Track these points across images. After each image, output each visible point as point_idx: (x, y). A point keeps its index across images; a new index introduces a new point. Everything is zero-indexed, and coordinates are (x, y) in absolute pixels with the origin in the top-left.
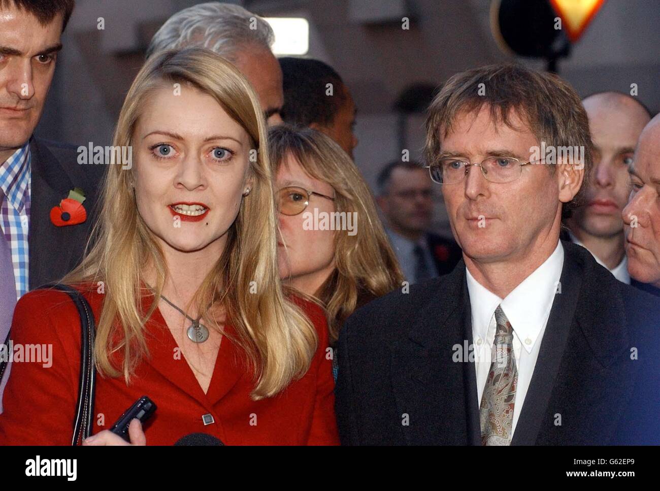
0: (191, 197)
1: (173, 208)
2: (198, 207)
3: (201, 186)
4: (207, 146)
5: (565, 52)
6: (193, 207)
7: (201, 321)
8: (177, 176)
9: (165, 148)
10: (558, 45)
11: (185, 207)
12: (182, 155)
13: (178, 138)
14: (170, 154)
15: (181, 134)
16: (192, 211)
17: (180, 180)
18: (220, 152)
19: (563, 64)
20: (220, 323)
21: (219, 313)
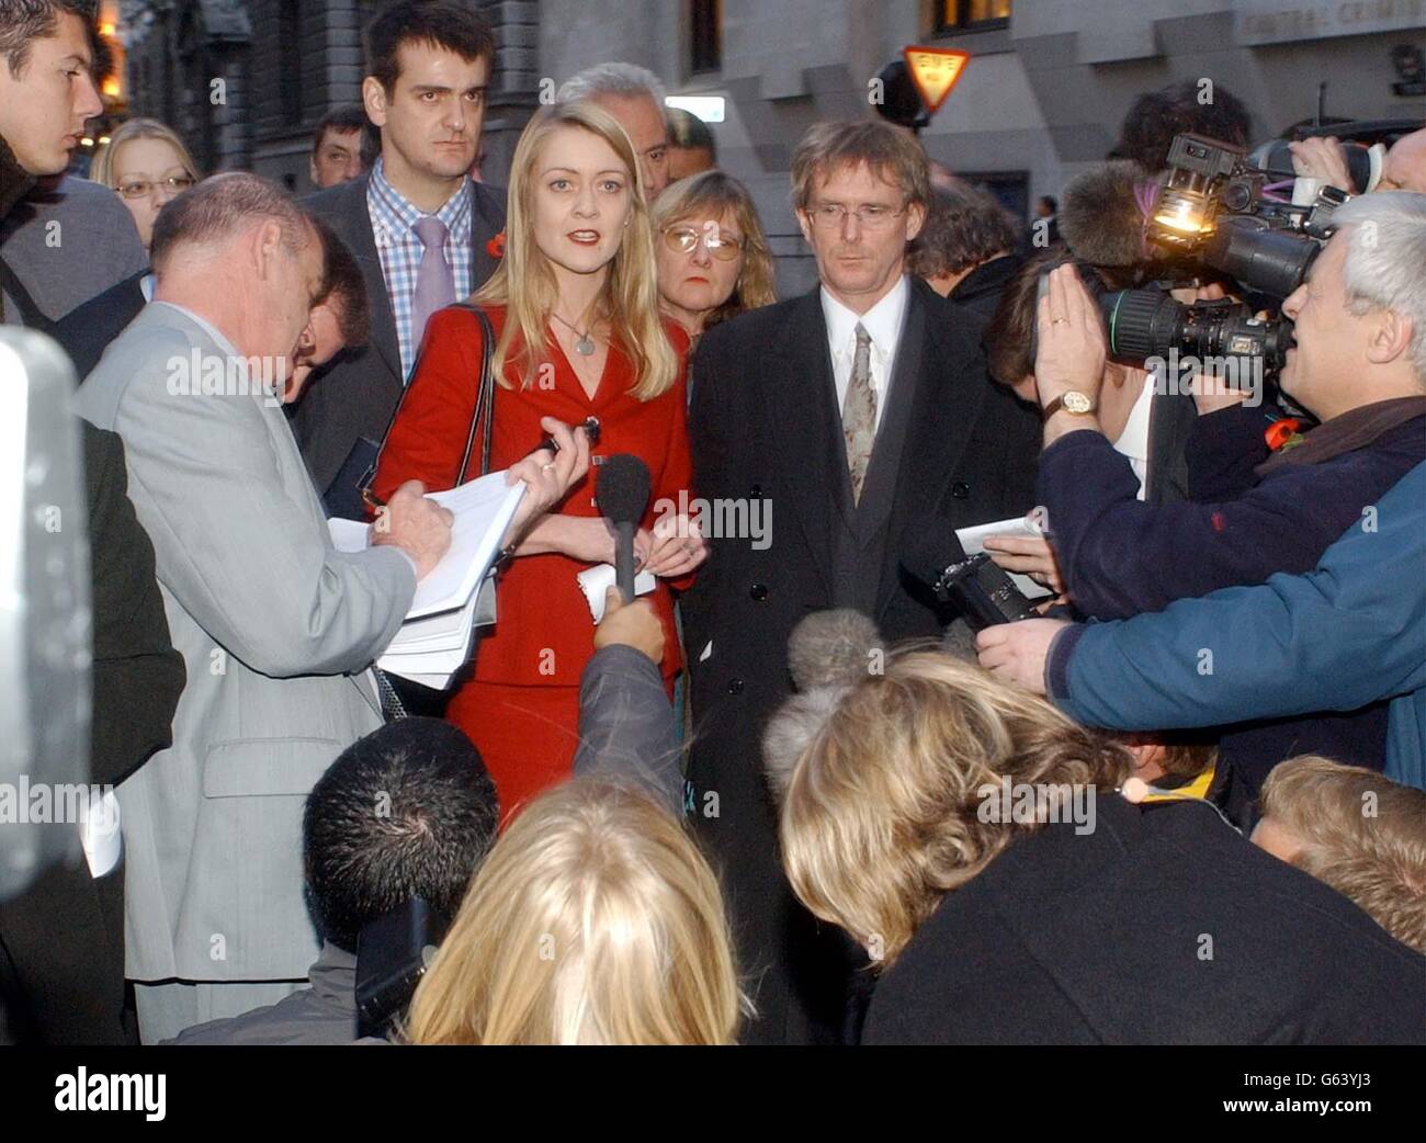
0: (586, 225)
1: (571, 236)
2: (592, 234)
3: (595, 215)
4: (598, 180)
5: (925, 123)
6: (588, 234)
7: (589, 337)
8: (575, 207)
9: (562, 183)
10: (920, 117)
11: (580, 234)
12: (576, 189)
13: (574, 172)
14: (567, 188)
15: (576, 168)
16: (587, 237)
17: (579, 210)
18: (610, 184)
19: (924, 131)
20: (608, 338)
21: (606, 330)
